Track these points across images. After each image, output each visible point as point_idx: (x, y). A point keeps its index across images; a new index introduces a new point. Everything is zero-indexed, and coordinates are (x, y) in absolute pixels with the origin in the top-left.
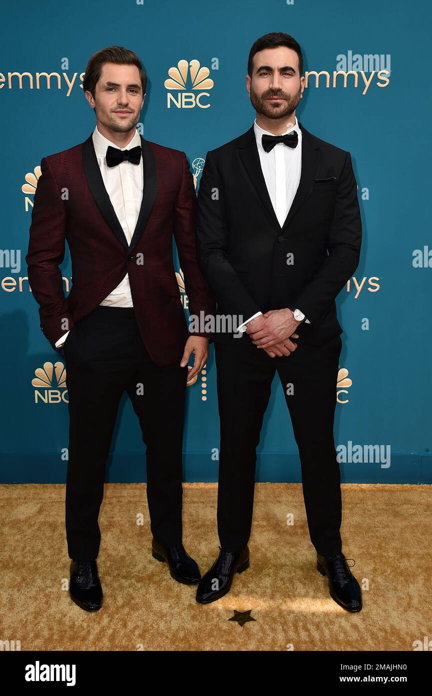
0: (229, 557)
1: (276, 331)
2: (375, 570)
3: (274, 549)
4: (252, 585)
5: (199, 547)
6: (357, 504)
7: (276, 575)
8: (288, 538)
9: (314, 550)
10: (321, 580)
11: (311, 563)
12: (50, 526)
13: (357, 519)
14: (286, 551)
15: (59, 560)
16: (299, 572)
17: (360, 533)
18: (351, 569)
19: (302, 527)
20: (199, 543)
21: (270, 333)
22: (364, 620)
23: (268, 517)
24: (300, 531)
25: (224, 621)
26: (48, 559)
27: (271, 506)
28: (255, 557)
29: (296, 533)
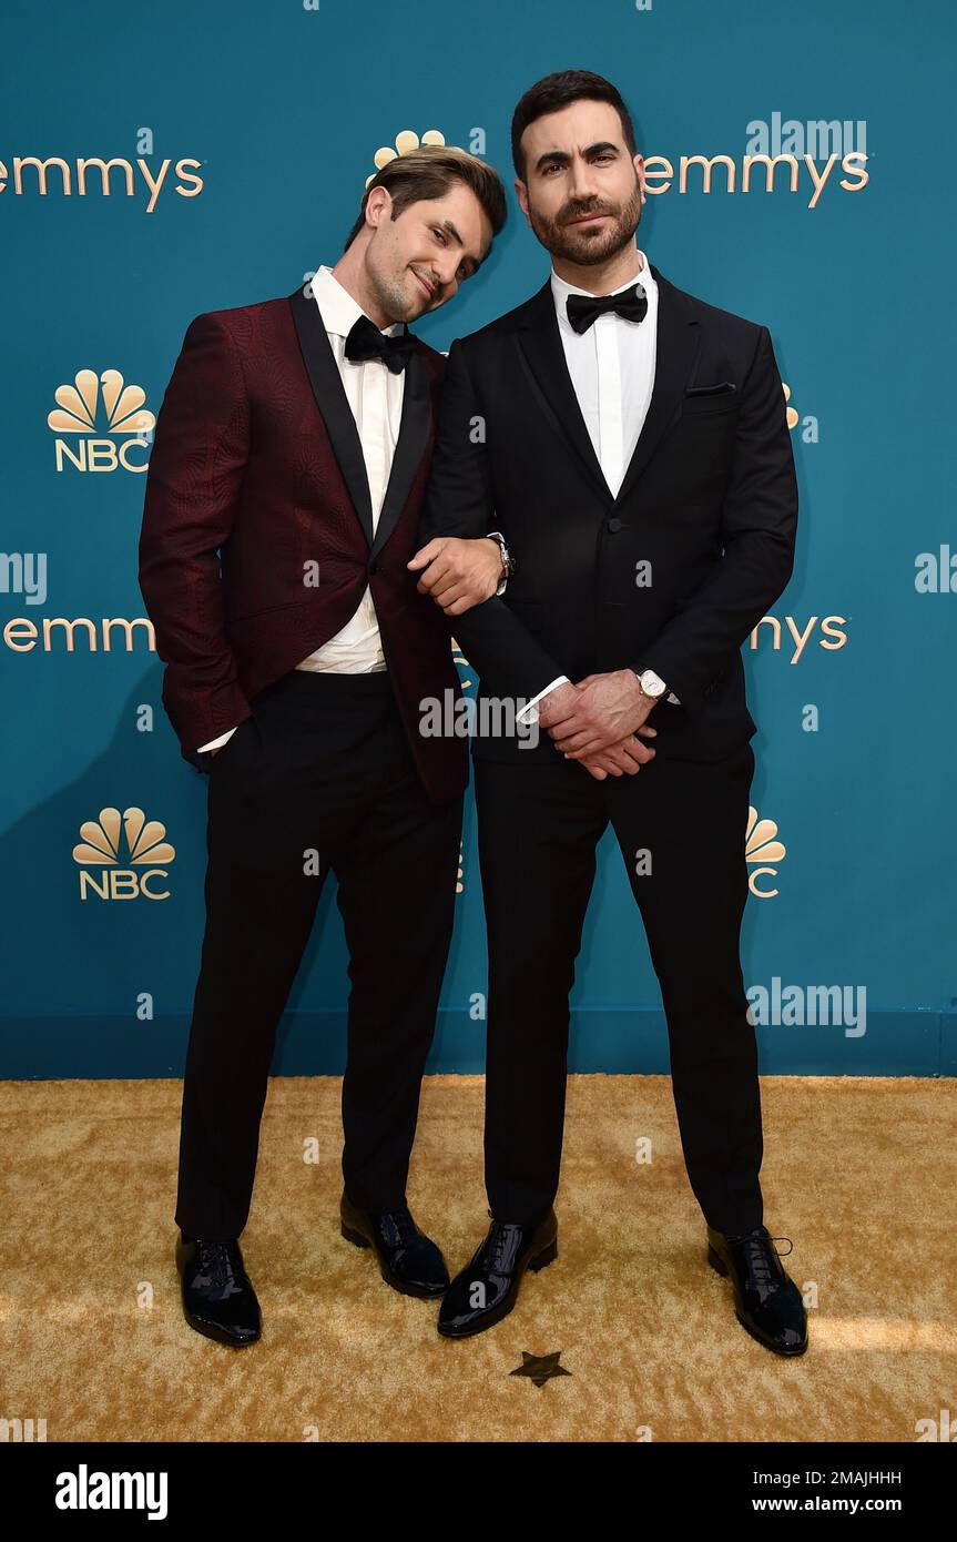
0: (513, 1235)
1: (603, 719)
2: (836, 1264)
3: (613, 1219)
4: (563, 1298)
5: (445, 1215)
6: (797, 1119)
7: (616, 1275)
8: (644, 1194)
9: (702, 1221)
10: (716, 1287)
11: (695, 1250)
12: (114, 1171)
13: (797, 1153)
14: (639, 1221)
15: (133, 1247)
16: (669, 1269)
17: (804, 1183)
18: (785, 1262)
19: (674, 1170)
20: (446, 1206)
21: (589, 724)
22: (812, 1372)
23: (599, 1150)
24: (669, 1179)
25: (501, 1377)
26: (108, 1244)
27: (606, 1124)
28: (569, 1236)
29: (661, 1184)
